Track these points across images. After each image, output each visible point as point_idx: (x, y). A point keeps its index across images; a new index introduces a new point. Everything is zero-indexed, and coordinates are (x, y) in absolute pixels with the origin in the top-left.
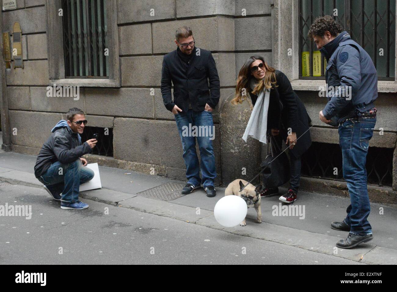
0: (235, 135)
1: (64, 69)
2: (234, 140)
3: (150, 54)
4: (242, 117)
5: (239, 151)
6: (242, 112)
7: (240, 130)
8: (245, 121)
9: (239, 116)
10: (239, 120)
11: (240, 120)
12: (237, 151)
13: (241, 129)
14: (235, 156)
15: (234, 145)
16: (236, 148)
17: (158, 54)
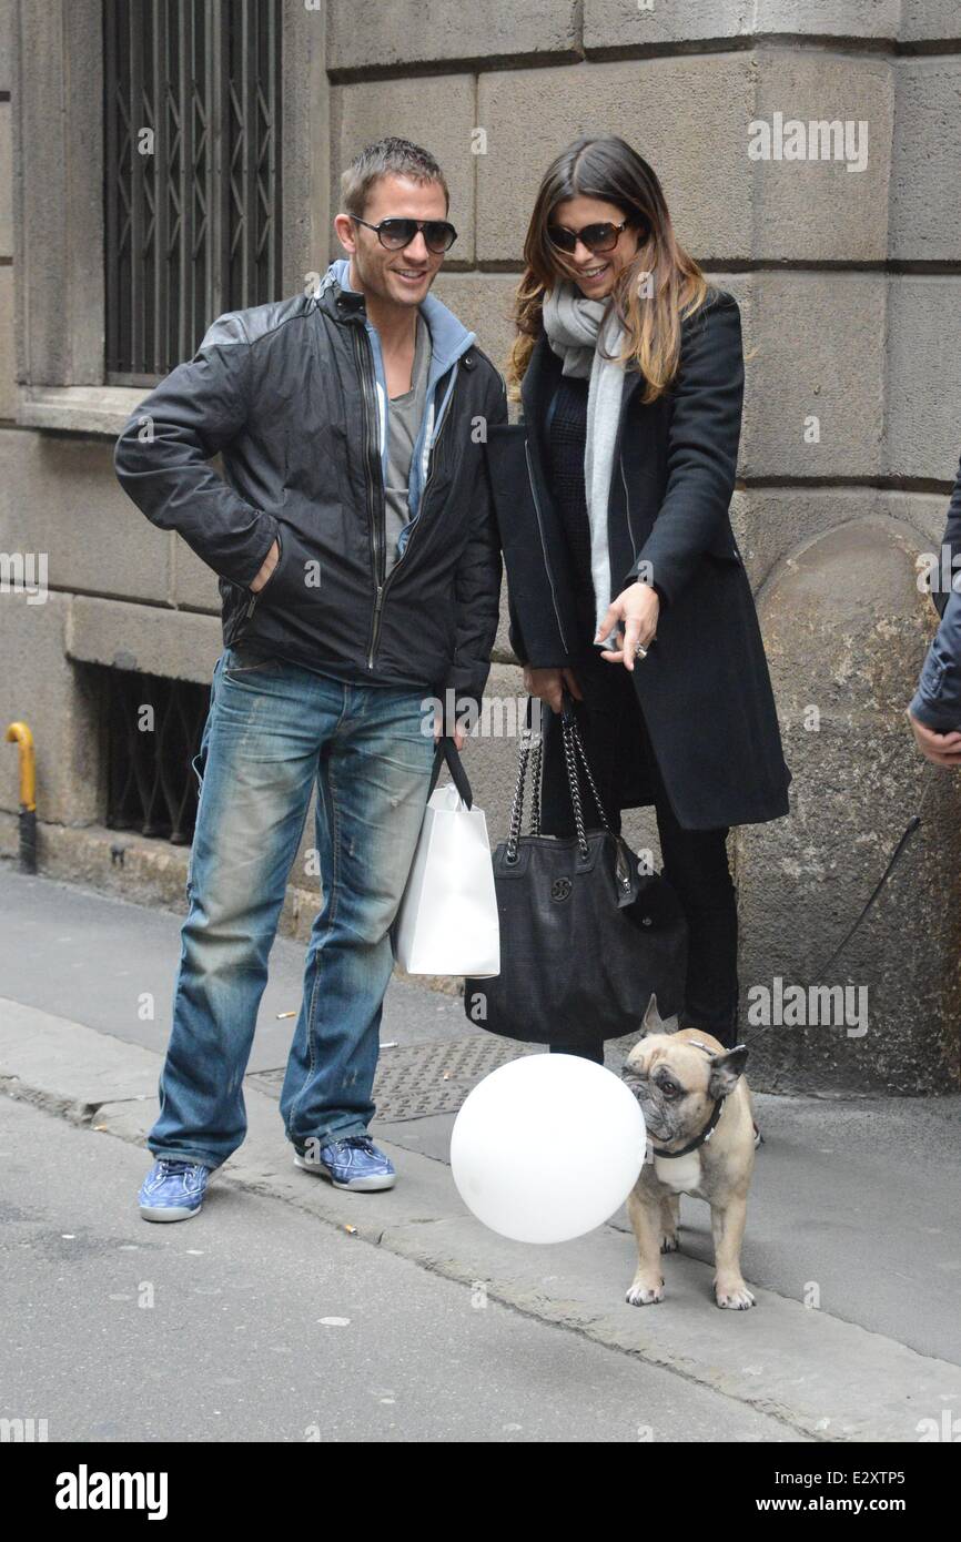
0: (806, 771)
1: (102, 325)
2: (800, 799)
3: (462, 262)
4: (857, 663)
5: (827, 869)
6: (860, 638)
7: (839, 741)
8: (870, 692)
9: (835, 661)
10: (836, 685)
11: (842, 681)
12: (817, 869)
13: (844, 737)
14: (802, 898)
15: (802, 833)
16: (811, 851)
17: (497, 262)
